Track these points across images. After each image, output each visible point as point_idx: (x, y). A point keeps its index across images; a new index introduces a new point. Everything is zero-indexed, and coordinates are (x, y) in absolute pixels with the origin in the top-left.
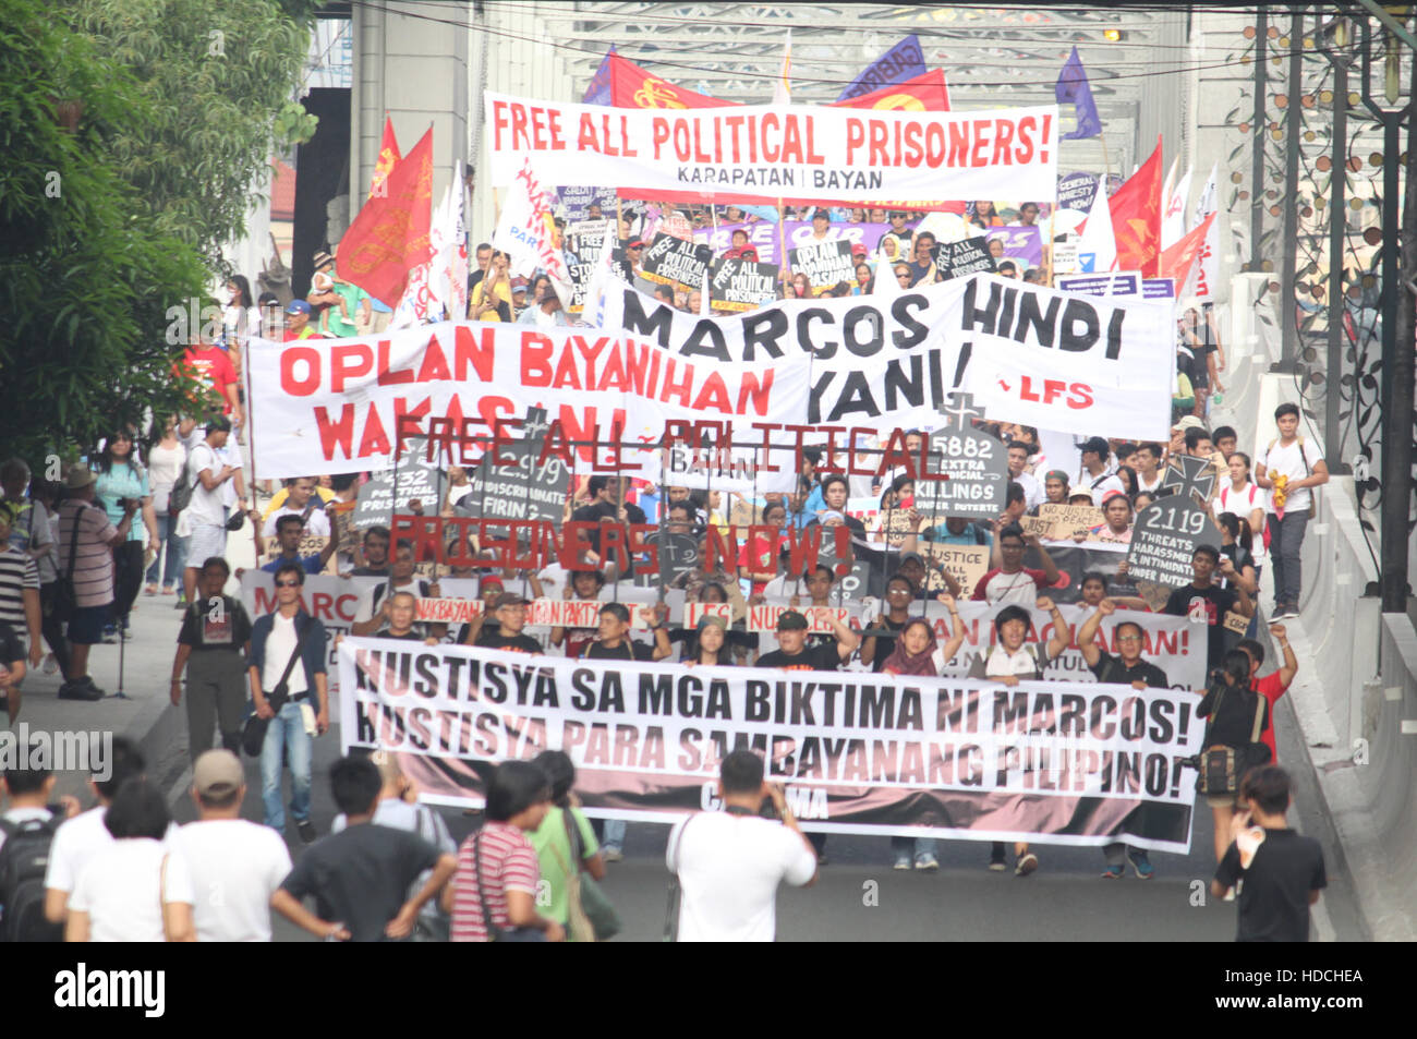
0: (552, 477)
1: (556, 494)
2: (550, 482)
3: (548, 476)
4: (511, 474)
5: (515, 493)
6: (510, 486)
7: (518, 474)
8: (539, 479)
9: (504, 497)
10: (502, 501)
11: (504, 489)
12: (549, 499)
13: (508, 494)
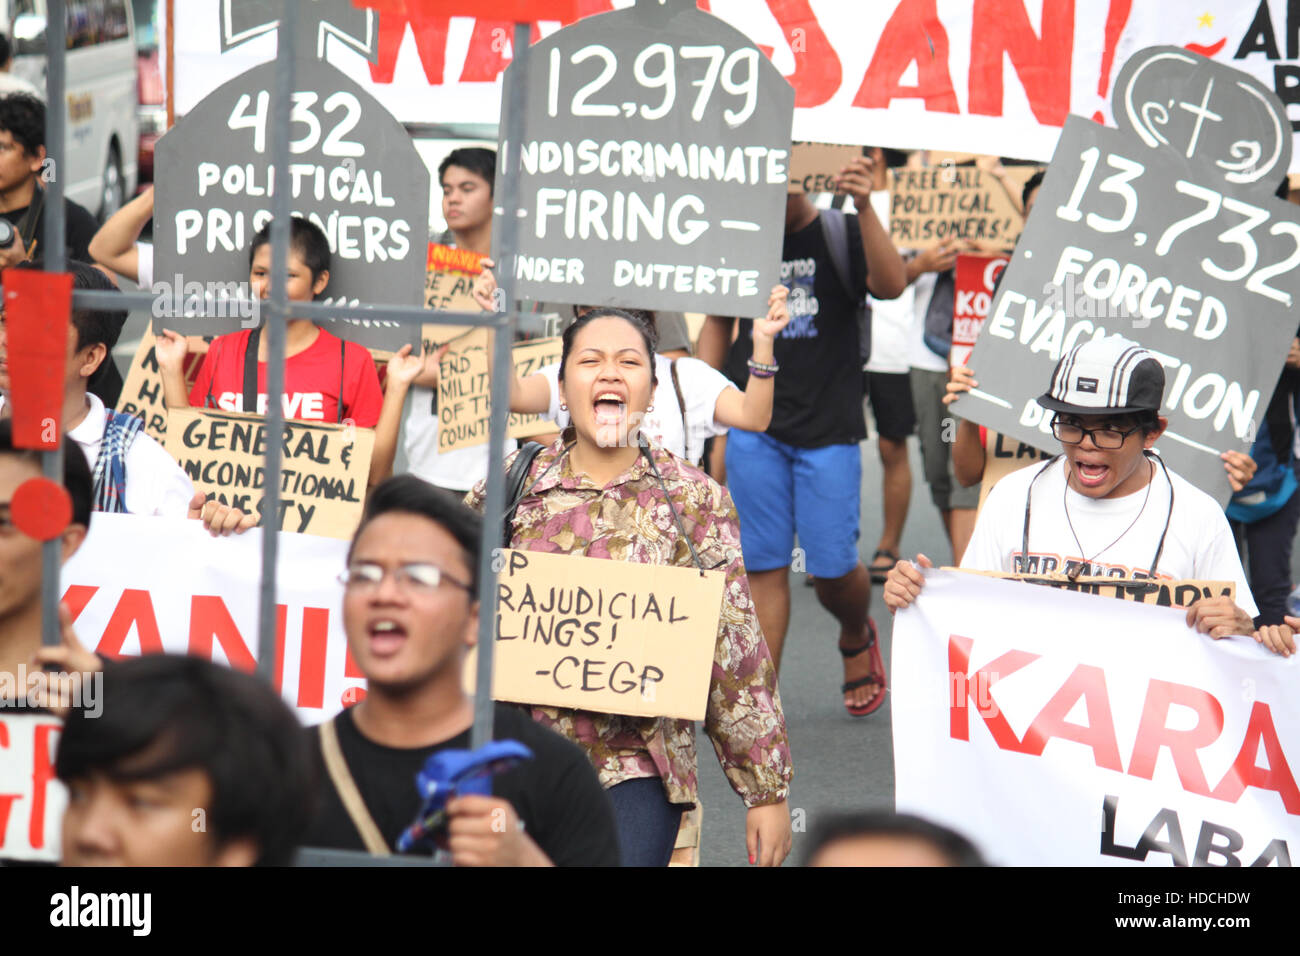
0: (738, 103)
1: (755, 152)
2: (733, 119)
3: (722, 100)
4: (611, 111)
5: (630, 165)
6: (611, 146)
7: (630, 108)
8: (698, 112)
9: (596, 181)
10: (589, 195)
11: (593, 157)
12: (735, 171)
13: (610, 172)
